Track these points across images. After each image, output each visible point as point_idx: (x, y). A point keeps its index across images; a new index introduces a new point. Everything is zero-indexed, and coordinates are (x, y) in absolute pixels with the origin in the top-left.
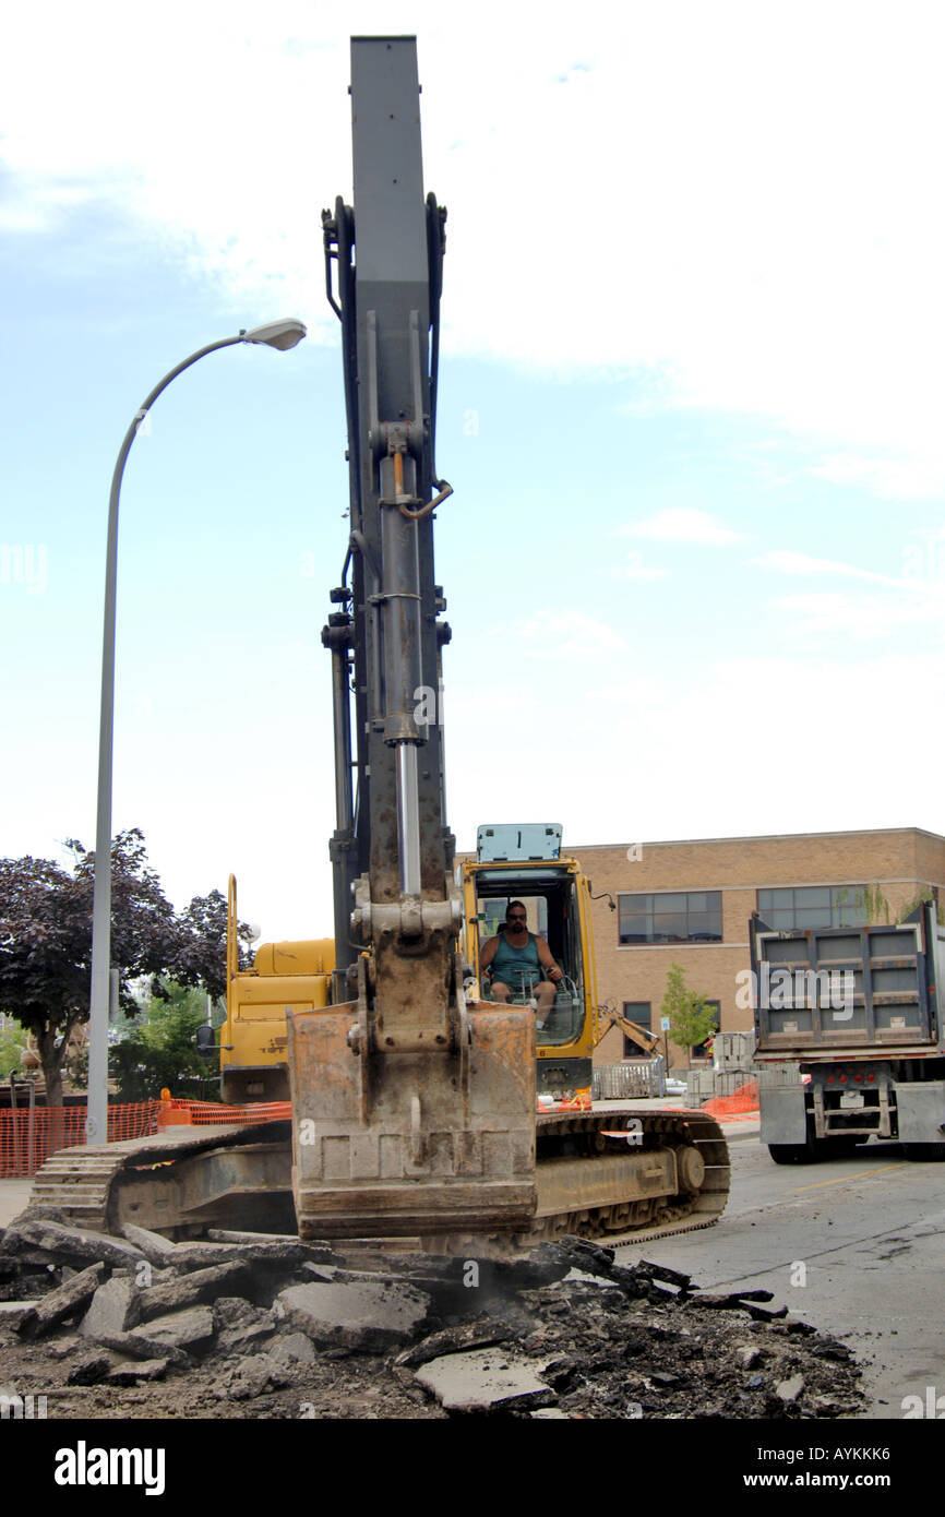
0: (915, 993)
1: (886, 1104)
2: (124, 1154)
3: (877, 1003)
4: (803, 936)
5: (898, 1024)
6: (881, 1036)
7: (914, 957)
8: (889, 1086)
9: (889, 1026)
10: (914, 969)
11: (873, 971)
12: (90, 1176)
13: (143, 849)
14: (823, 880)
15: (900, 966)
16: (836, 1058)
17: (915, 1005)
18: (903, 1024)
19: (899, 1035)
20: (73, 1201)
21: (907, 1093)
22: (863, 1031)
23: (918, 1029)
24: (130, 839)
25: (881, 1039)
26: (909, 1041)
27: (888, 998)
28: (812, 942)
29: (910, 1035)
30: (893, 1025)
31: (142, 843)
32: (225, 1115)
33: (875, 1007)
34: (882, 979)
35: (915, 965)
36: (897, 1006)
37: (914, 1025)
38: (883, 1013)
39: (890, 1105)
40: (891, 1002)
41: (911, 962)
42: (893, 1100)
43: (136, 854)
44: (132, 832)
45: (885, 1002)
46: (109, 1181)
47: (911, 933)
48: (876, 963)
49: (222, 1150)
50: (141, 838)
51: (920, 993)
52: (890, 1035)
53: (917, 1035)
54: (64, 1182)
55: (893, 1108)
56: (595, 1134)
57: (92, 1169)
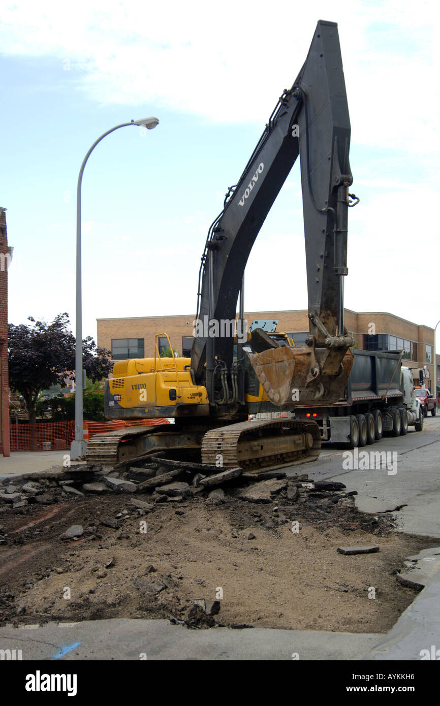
2: (119, 436)
8: (328, 418)
12: (110, 443)
13: (69, 321)
20: (104, 452)
21: (335, 421)
24: (63, 317)
31: (68, 319)
39: (327, 426)
44: (64, 314)
46: (117, 445)
49: (150, 435)
50: (67, 316)
54: (99, 446)
55: (328, 428)
56: (280, 428)
57: (110, 441)
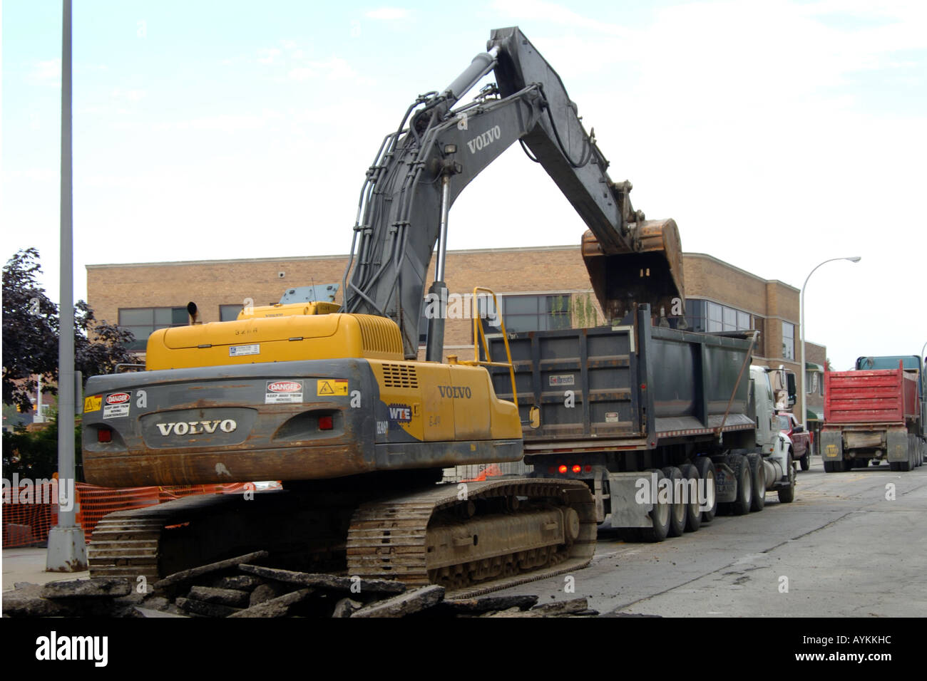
0: (628, 390)
1: (601, 492)
3: (593, 399)
4: (527, 336)
5: (612, 419)
6: (596, 430)
7: (626, 357)
8: (604, 475)
9: (604, 420)
10: (627, 367)
11: (591, 370)
13: (39, 266)
14: (532, 290)
15: (614, 364)
16: (555, 450)
17: (628, 401)
18: (616, 420)
19: (612, 429)
21: (619, 482)
22: (580, 425)
23: (629, 423)
24: (25, 256)
25: (596, 433)
26: (622, 434)
27: (603, 395)
28: (535, 343)
29: (623, 429)
30: (607, 420)
31: (37, 261)
32: (100, 495)
33: (592, 403)
34: (598, 376)
35: (628, 364)
36: (610, 402)
37: (626, 420)
38: (598, 407)
39: (604, 493)
40: (606, 399)
41: (624, 361)
42: (606, 490)
43: (31, 270)
44: (28, 251)
45: (601, 399)
47: (626, 334)
48: (593, 363)
50: (37, 256)
51: (632, 390)
52: (604, 429)
53: (629, 429)
54: (118, 539)
55: (606, 496)
